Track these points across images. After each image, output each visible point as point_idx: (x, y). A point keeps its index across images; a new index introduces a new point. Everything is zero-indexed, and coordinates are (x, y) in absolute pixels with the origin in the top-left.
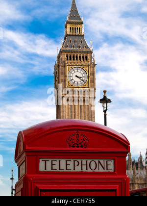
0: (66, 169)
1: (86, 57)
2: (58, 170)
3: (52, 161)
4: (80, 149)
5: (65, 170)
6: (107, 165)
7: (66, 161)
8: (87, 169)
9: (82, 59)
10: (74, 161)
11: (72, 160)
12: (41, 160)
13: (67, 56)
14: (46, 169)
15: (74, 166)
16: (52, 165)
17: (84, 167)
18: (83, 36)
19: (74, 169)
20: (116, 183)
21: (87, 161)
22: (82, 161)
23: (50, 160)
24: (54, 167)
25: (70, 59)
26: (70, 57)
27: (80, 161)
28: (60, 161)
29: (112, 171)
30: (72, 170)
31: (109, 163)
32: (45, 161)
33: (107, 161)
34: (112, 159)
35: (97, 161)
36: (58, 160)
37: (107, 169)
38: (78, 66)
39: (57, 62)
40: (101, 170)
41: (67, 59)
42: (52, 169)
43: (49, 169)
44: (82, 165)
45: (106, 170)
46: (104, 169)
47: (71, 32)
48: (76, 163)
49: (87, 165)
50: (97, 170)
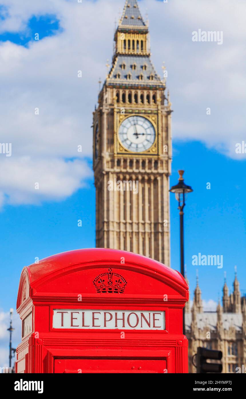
0: (93, 326)
1: (154, 97)
2: (81, 327)
3: (72, 313)
4: (113, 295)
5: (91, 328)
6: (154, 320)
7: (93, 313)
8: (124, 326)
9: (146, 100)
10: (105, 313)
11: (102, 312)
12: (55, 312)
13: (118, 95)
14: (62, 325)
15: (105, 321)
16: (72, 319)
17: (120, 323)
18: (148, 56)
19: (105, 326)
20: (168, 348)
21: (124, 314)
22: (116, 314)
23: (69, 312)
24: (75, 322)
25: (124, 101)
26: (124, 96)
27: (113, 313)
28: (83, 313)
29: (162, 328)
30: (102, 327)
31: (157, 316)
32: (62, 313)
33: (154, 314)
34: (162, 311)
35: (139, 313)
36: (81, 312)
37: (154, 327)
38: (138, 114)
39: (98, 105)
40: (146, 327)
41: (118, 101)
42: (72, 325)
43: (67, 326)
44: (116, 319)
45: (152, 328)
46: (149, 325)
47: (125, 48)
48: (108, 317)
49: (123, 319)
50: (138, 328)
